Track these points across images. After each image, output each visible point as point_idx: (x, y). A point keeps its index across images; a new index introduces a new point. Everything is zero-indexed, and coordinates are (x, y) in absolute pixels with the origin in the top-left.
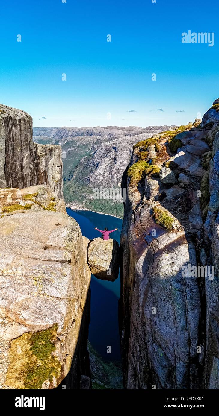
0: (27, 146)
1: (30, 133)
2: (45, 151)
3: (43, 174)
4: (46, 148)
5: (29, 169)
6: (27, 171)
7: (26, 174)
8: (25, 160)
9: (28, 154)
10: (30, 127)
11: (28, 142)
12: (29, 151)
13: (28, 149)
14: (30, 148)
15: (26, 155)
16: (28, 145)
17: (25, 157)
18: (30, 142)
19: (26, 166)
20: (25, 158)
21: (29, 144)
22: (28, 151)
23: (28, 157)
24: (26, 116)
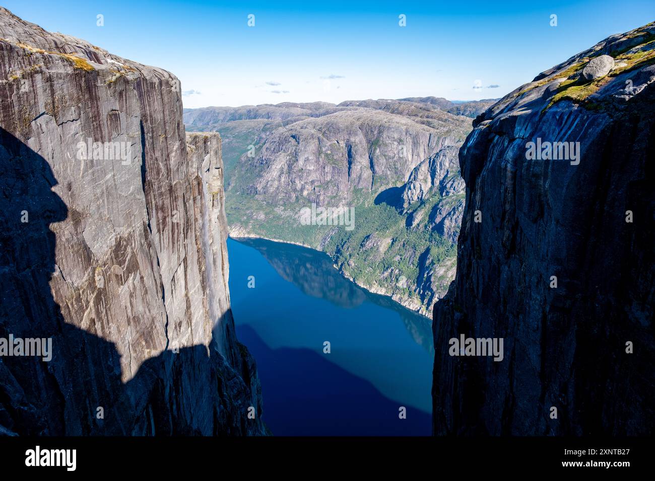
0: (174, 132)
1: (178, 108)
2: (196, 142)
3: (195, 183)
4: (196, 137)
5: (180, 174)
6: (177, 177)
7: (175, 182)
8: (173, 158)
9: (177, 147)
10: (178, 97)
11: (177, 125)
12: (178, 142)
13: (177, 137)
14: (179, 135)
15: (175, 149)
16: (177, 131)
17: (172, 152)
18: (178, 124)
19: (175, 169)
20: (173, 154)
21: (178, 128)
22: (176, 140)
23: (178, 152)
24: (170, 77)
